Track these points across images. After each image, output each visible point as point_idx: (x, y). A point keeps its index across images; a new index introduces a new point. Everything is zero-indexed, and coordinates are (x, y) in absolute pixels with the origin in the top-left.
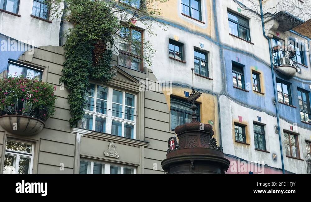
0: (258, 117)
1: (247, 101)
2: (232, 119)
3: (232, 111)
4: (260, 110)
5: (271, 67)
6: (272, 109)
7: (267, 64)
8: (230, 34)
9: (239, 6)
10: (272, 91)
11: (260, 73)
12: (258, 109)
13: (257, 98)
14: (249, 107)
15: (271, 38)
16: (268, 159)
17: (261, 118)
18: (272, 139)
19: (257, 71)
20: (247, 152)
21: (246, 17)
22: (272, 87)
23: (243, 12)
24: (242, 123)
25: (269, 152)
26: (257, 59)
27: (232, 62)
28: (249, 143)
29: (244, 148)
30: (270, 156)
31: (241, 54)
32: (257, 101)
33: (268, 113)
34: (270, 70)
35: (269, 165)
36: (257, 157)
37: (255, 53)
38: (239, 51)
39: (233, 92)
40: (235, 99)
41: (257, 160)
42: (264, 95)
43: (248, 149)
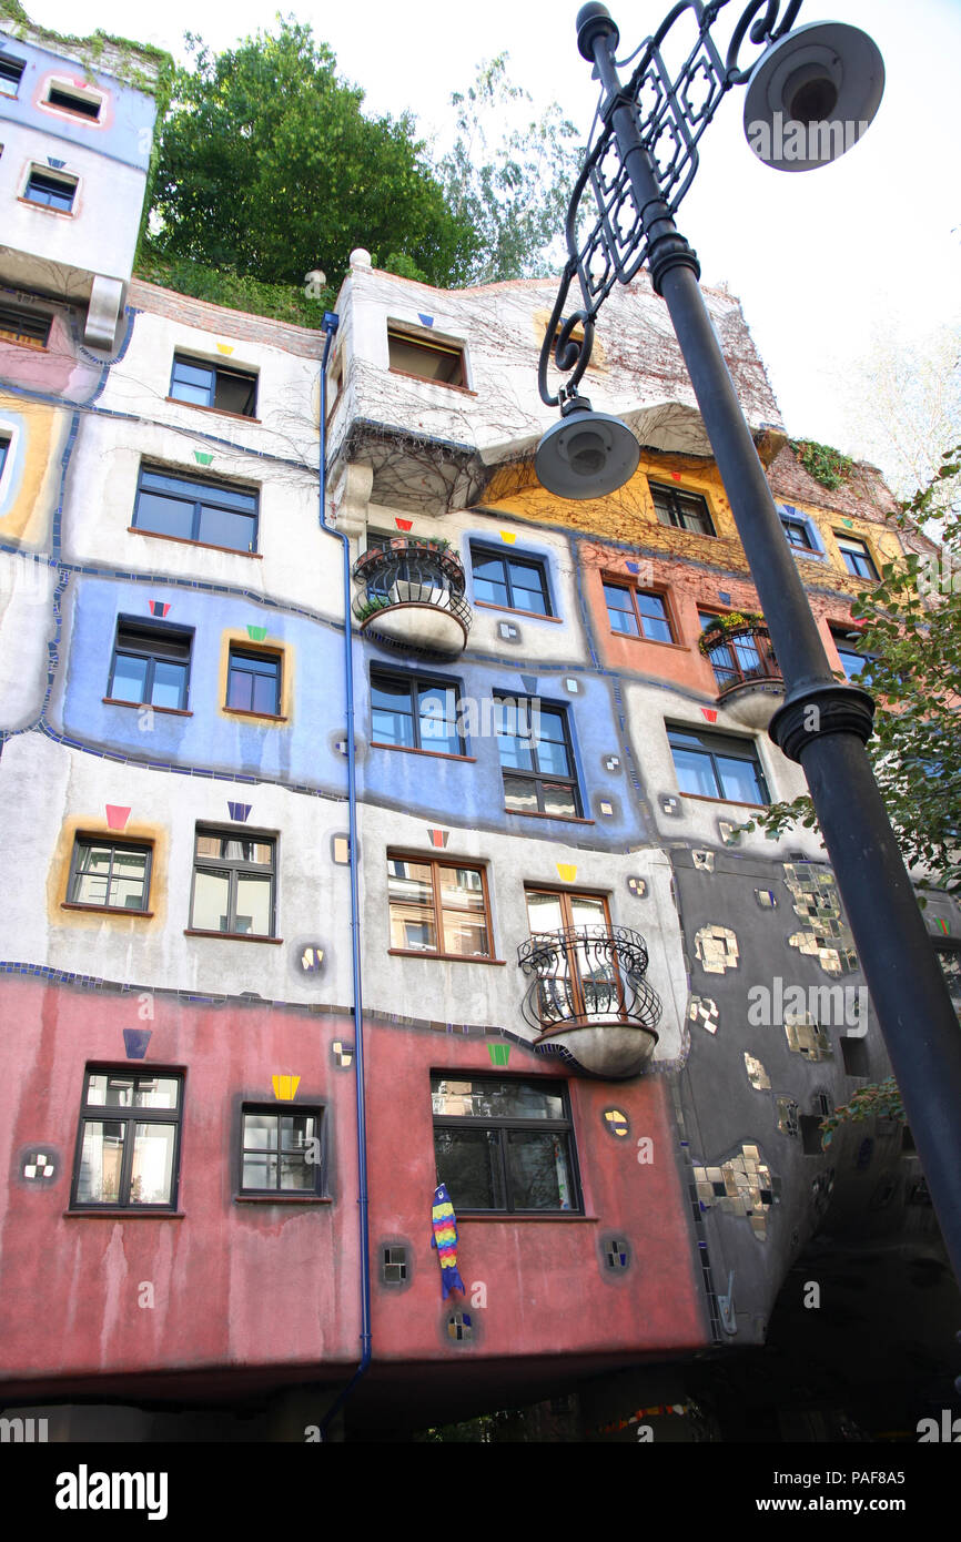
0: (229, 803)
1: (177, 748)
2: (65, 818)
3: (70, 787)
4: (249, 776)
5: (342, 627)
6: (330, 771)
7: (320, 619)
8: (129, 530)
9: (205, 448)
10: (339, 709)
11: (282, 651)
12: (238, 776)
13: (241, 736)
14: (185, 770)
15: (357, 536)
16: (266, 970)
17: (249, 808)
18: (309, 887)
19: (262, 642)
20: (130, 947)
21: (239, 478)
22: (341, 694)
23: (224, 465)
24: (124, 832)
25: (279, 942)
26: (270, 602)
27: (121, 617)
28: (151, 909)
29: (113, 933)
30: (280, 956)
31: (180, 591)
32: (238, 746)
33: (298, 787)
34: (337, 638)
35: (270, 994)
36: (196, 962)
37: (258, 586)
38: (172, 581)
39: (95, 721)
40: (102, 745)
41: (195, 976)
42: (287, 723)
43: (143, 933)
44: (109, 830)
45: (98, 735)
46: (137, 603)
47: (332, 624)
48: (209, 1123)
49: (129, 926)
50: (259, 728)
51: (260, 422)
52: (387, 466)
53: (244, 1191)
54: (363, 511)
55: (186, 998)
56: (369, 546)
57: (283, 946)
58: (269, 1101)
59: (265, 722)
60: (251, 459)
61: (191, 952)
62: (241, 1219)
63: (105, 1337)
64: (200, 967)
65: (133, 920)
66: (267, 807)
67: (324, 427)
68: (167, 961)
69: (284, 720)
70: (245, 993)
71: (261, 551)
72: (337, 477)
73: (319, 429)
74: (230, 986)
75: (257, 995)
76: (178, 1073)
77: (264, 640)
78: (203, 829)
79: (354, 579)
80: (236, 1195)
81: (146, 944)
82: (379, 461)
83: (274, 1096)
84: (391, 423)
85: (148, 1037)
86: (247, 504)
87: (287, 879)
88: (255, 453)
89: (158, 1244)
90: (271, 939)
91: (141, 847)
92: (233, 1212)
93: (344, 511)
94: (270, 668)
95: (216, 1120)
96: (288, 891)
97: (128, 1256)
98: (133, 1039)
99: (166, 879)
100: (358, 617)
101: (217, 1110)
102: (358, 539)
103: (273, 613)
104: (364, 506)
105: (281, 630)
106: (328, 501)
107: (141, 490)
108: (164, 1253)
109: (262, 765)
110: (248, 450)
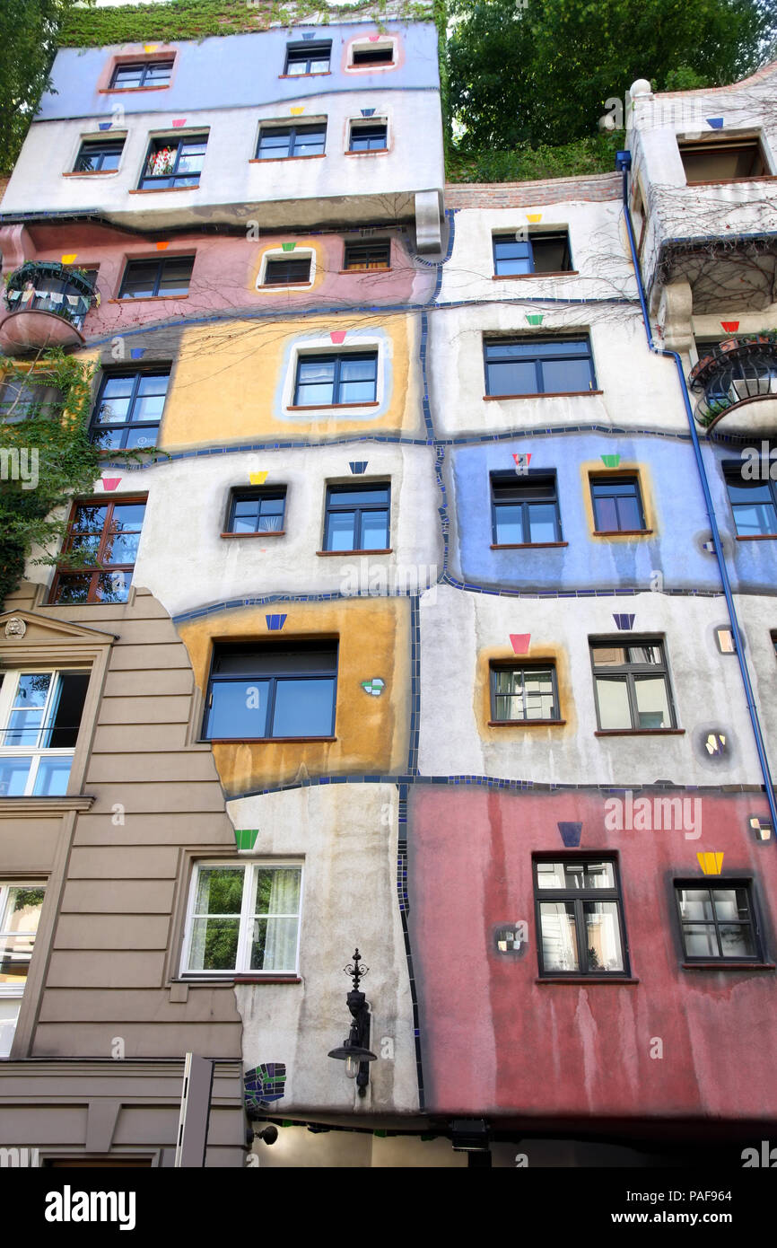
0: (616, 617)
1: (560, 576)
2: (478, 652)
3: (478, 624)
4: (628, 589)
5: (689, 437)
6: (701, 570)
7: (667, 435)
8: (484, 399)
9: (533, 311)
10: (699, 512)
11: (636, 471)
12: (617, 591)
13: (614, 555)
14: (570, 593)
15: (686, 349)
16: (675, 760)
17: (633, 616)
18: (700, 678)
19: (617, 468)
20: (551, 751)
21: (569, 328)
22: (698, 497)
23: (554, 320)
24: (528, 655)
25: (682, 732)
26: (617, 431)
27: (492, 474)
28: (563, 718)
29: (534, 742)
30: (685, 745)
31: (536, 440)
32: (613, 564)
33: (674, 590)
34: (686, 449)
35: (681, 779)
36: (610, 760)
37: (604, 419)
38: (529, 433)
39: (488, 566)
40: (497, 585)
41: (611, 770)
42: (653, 535)
43: (560, 739)
44: (516, 656)
45: (492, 577)
46: (501, 458)
47: (678, 436)
48: (646, 899)
49: (546, 735)
50: (629, 545)
51: (577, 273)
52: (703, 276)
53: (688, 959)
54: (688, 325)
55: (606, 791)
56: (700, 356)
57: (687, 735)
58: (698, 876)
59: (633, 537)
60: (575, 308)
61: (604, 751)
62: (691, 984)
63: (588, 1084)
64: (614, 763)
65: (549, 730)
66: (648, 613)
67: (636, 259)
68: (584, 761)
69: (650, 532)
70: (658, 782)
71: (601, 387)
72: (657, 301)
73: (632, 262)
74: (645, 777)
75: (670, 782)
76: (612, 856)
77: (618, 466)
78: (596, 642)
79: (692, 390)
80: (682, 962)
81: (563, 749)
82: (694, 274)
83: (702, 872)
84: (697, 235)
85: (579, 827)
86: (579, 349)
87: (679, 675)
88: (579, 301)
89: (620, 1007)
90: (675, 731)
91: (545, 666)
92: (681, 977)
93: (670, 330)
94: (630, 489)
95: (651, 896)
96: (682, 685)
97: (596, 1017)
98: (569, 831)
99: (571, 690)
100: (702, 424)
101: (651, 887)
102: (688, 352)
103: (622, 440)
104: (688, 320)
105: (632, 453)
106: (653, 325)
107: (489, 362)
108: (626, 1014)
109: (638, 577)
110: (572, 301)
